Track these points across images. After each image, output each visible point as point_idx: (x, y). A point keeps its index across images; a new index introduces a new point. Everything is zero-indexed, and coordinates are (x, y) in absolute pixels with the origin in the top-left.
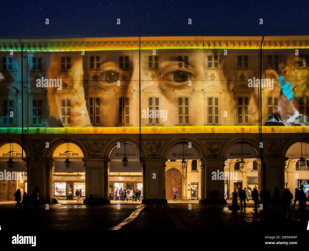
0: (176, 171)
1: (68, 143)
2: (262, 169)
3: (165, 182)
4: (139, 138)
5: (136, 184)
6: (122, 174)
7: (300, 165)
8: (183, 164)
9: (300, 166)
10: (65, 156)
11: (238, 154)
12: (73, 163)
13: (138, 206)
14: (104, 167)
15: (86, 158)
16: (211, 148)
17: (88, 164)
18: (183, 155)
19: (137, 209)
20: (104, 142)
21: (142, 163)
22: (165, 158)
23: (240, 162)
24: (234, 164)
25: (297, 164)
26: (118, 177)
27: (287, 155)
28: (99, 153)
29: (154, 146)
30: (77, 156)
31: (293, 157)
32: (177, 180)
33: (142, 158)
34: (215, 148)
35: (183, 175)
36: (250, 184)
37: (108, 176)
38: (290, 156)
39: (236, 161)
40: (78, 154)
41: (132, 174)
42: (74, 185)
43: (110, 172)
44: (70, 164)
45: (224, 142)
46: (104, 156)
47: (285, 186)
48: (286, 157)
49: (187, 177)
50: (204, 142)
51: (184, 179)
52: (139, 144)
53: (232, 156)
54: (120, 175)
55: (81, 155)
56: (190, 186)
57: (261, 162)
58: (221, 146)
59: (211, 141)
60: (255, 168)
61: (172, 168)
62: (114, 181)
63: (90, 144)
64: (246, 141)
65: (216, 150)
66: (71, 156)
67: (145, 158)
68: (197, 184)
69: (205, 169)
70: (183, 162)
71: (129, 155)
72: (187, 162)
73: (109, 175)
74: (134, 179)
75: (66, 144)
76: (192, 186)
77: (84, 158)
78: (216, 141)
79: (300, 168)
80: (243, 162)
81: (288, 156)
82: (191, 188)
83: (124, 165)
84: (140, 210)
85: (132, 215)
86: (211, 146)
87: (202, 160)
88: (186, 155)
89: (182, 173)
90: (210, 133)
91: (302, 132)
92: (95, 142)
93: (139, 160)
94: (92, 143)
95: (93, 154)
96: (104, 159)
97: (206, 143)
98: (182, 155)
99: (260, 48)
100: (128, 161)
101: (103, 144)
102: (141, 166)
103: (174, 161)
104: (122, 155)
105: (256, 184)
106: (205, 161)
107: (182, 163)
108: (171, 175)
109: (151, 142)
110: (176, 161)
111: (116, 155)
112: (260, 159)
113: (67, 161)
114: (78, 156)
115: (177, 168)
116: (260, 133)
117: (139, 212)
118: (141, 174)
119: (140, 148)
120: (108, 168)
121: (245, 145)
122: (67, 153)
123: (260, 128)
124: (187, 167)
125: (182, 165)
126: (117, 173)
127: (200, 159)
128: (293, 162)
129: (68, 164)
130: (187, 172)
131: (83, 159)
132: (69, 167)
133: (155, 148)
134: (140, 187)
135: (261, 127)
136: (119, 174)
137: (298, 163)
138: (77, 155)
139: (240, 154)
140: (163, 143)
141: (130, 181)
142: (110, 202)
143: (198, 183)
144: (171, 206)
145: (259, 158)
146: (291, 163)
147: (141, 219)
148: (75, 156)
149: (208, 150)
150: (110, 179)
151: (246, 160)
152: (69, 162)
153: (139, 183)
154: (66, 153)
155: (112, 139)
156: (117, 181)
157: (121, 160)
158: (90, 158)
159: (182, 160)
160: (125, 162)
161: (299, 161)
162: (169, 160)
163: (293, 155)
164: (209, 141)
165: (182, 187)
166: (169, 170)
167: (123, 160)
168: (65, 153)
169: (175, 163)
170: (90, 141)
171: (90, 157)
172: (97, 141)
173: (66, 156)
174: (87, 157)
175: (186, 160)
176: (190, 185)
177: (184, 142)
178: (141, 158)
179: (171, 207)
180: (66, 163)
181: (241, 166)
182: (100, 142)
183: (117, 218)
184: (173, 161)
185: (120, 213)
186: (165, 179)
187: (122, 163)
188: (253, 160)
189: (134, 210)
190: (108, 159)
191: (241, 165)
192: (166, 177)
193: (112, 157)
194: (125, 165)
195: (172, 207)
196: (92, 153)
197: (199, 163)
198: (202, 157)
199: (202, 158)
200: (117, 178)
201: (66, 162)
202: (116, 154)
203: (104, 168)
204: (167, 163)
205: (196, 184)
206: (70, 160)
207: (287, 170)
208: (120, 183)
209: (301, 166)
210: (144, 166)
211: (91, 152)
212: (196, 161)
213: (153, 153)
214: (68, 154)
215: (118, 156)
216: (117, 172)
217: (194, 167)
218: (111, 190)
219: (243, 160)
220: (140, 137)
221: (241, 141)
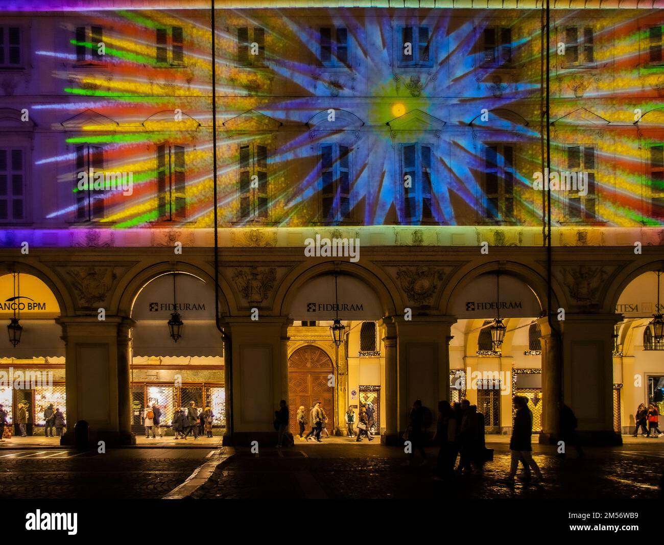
0: (318, 353)
1: (16, 274)
2: (552, 348)
3: (287, 384)
4: (213, 259)
5: (207, 390)
6: (167, 360)
7: (653, 335)
8: (337, 332)
9: (653, 338)
10: (7, 311)
11: (488, 306)
12: (30, 330)
13: (213, 452)
14: (118, 341)
15: (67, 316)
16: (413, 289)
17: (73, 332)
18: (336, 307)
19: (208, 460)
20: (118, 271)
21: (221, 331)
22: (287, 316)
23: (492, 327)
24: (477, 334)
25: (648, 333)
26: (157, 371)
27: (619, 308)
28: (103, 301)
29: (255, 284)
30: (40, 311)
31: (635, 313)
32: (321, 378)
33: (223, 317)
34: (422, 287)
35: (337, 366)
36: (522, 389)
37: (129, 366)
38: (627, 310)
39: (484, 325)
40: (44, 304)
41: (196, 361)
42: (36, 393)
43: (135, 355)
44: (23, 333)
45: (448, 270)
46: (118, 309)
47: (612, 395)
48: (616, 312)
49: (348, 371)
50: (393, 271)
51: (340, 374)
52: (213, 275)
53: (472, 310)
54: (162, 364)
55: (53, 307)
56: (357, 396)
57: (549, 328)
58: (439, 284)
59: (412, 268)
60: (534, 345)
61: (306, 344)
62: (146, 380)
63: (76, 275)
64: (509, 267)
65: (425, 294)
66: (26, 310)
67: (230, 316)
68: (377, 390)
69: (396, 347)
70: (335, 329)
71: (187, 307)
72: (347, 329)
73: (132, 365)
74: (201, 377)
75: (10, 276)
76: (362, 395)
77: (60, 315)
78: (425, 269)
79: (653, 344)
80: (501, 327)
81: (623, 310)
82: (360, 402)
83: (173, 335)
84: (216, 463)
85: (193, 476)
86: (413, 282)
87: (387, 321)
88: (345, 307)
89: (333, 358)
90: (410, 246)
91: (660, 243)
92: (93, 272)
93: (214, 322)
94: (82, 274)
95: (86, 305)
96: (118, 320)
97: (398, 274)
98: (333, 308)
99: (545, 7)
100: (183, 324)
101: (114, 276)
102: (221, 340)
103: (313, 324)
104: (167, 307)
105: (537, 389)
106: (396, 323)
107: (332, 331)
108: (305, 366)
109: (246, 270)
110: (319, 324)
111: (148, 308)
112: (547, 318)
113: (15, 324)
114: (43, 311)
115: (319, 344)
116: (547, 245)
117: (213, 470)
118: (219, 361)
119: (217, 289)
120: (128, 344)
121: (505, 281)
122: (13, 302)
123: (547, 233)
124: (347, 343)
125: (333, 335)
126: (153, 360)
127: (381, 321)
128: (637, 327)
129: (18, 333)
130: (347, 357)
131: (58, 320)
132: (19, 341)
133: (257, 287)
134: (218, 397)
135: (549, 230)
136: (161, 361)
137: (648, 328)
138: (42, 309)
139: (491, 305)
140: (280, 272)
141: (190, 381)
142: (135, 440)
143: (379, 386)
144: (302, 452)
145: (544, 316)
146: (630, 329)
147: (217, 487)
148: (36, 310)
149: (405, 295)
150: (134, 376)
151: (509, 322)
152: (19, 328)
153: (217, 387)
154: (11, 303)
155: (138, 262)
156: (155, 380)
157: (165, 322)
158: (79, 316)
159: (332, 323)
160: (176, 328)
161: (650, 323)
162: (297, 323)
163: (637, 306)
164: (408, 269)
165: (336, 398)
166: (297, 352)
167: (168, 323)
168: (7, 303)
169: (316, 331)
170: (78, 269)
171: (78, 313)
172: (96, 269)
173: (12, 311)
174: (71, 312)
175: (344, 323)
176: (357, 391)
177: (336, 269)
178: (220, 316)
179: (302, 455)
180: (11, 331)
181: (495, 340)
182: (106, 270)
183: (151, 487)
184: (309, 324)
185: (161, 472)
186: (286, 377)
187: (168, 331)
188: (529, 321)
189: (201, 462)
190: (128, 318)
191: (496, 335)
192: (289, 370)
193: (139, 315)
194: (175, 336)
195: (306, 456)
196: (82, 303)
197: (381, 332)
198: (387, 314)
199: (389, 318)
200: (154, 372)
201: (9, 327)
202: (151, 305)
203: (118, 345)
204: (290, 332)
205: (374, 391)
206: (21, 322)
207: (620, 350)
208: (164, 388)
209: (656, 337)
210: (228, 339)
211: (82, 298)
212: (373, 325)
213: (251, 302)
214: (15, 303)
215: (157, 310)
216: (153, 357)
217: (368, 344)
218: (139, 406)
219: (500, 322)
220: (216, 256)
221: (495, 267)
